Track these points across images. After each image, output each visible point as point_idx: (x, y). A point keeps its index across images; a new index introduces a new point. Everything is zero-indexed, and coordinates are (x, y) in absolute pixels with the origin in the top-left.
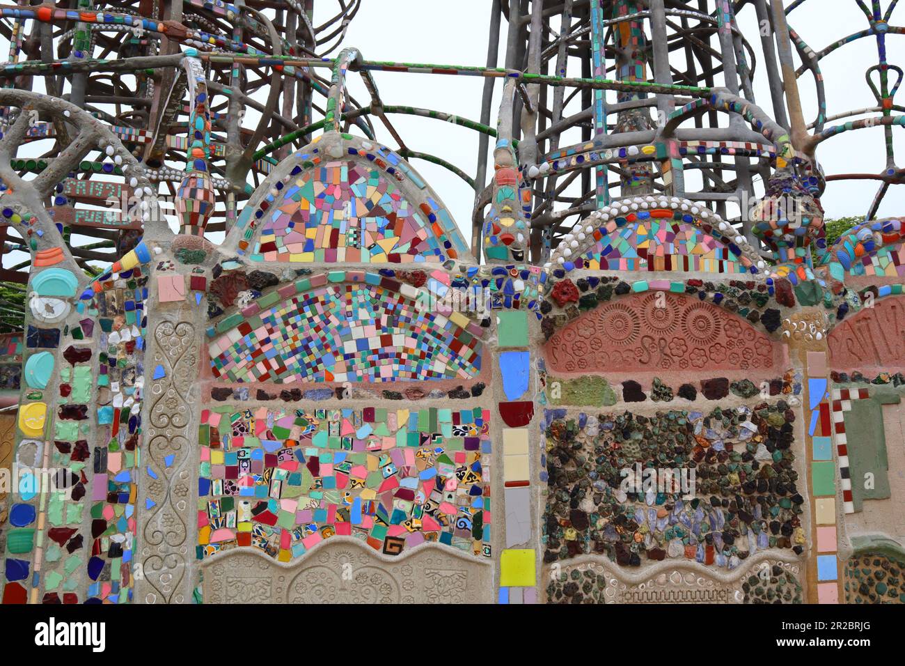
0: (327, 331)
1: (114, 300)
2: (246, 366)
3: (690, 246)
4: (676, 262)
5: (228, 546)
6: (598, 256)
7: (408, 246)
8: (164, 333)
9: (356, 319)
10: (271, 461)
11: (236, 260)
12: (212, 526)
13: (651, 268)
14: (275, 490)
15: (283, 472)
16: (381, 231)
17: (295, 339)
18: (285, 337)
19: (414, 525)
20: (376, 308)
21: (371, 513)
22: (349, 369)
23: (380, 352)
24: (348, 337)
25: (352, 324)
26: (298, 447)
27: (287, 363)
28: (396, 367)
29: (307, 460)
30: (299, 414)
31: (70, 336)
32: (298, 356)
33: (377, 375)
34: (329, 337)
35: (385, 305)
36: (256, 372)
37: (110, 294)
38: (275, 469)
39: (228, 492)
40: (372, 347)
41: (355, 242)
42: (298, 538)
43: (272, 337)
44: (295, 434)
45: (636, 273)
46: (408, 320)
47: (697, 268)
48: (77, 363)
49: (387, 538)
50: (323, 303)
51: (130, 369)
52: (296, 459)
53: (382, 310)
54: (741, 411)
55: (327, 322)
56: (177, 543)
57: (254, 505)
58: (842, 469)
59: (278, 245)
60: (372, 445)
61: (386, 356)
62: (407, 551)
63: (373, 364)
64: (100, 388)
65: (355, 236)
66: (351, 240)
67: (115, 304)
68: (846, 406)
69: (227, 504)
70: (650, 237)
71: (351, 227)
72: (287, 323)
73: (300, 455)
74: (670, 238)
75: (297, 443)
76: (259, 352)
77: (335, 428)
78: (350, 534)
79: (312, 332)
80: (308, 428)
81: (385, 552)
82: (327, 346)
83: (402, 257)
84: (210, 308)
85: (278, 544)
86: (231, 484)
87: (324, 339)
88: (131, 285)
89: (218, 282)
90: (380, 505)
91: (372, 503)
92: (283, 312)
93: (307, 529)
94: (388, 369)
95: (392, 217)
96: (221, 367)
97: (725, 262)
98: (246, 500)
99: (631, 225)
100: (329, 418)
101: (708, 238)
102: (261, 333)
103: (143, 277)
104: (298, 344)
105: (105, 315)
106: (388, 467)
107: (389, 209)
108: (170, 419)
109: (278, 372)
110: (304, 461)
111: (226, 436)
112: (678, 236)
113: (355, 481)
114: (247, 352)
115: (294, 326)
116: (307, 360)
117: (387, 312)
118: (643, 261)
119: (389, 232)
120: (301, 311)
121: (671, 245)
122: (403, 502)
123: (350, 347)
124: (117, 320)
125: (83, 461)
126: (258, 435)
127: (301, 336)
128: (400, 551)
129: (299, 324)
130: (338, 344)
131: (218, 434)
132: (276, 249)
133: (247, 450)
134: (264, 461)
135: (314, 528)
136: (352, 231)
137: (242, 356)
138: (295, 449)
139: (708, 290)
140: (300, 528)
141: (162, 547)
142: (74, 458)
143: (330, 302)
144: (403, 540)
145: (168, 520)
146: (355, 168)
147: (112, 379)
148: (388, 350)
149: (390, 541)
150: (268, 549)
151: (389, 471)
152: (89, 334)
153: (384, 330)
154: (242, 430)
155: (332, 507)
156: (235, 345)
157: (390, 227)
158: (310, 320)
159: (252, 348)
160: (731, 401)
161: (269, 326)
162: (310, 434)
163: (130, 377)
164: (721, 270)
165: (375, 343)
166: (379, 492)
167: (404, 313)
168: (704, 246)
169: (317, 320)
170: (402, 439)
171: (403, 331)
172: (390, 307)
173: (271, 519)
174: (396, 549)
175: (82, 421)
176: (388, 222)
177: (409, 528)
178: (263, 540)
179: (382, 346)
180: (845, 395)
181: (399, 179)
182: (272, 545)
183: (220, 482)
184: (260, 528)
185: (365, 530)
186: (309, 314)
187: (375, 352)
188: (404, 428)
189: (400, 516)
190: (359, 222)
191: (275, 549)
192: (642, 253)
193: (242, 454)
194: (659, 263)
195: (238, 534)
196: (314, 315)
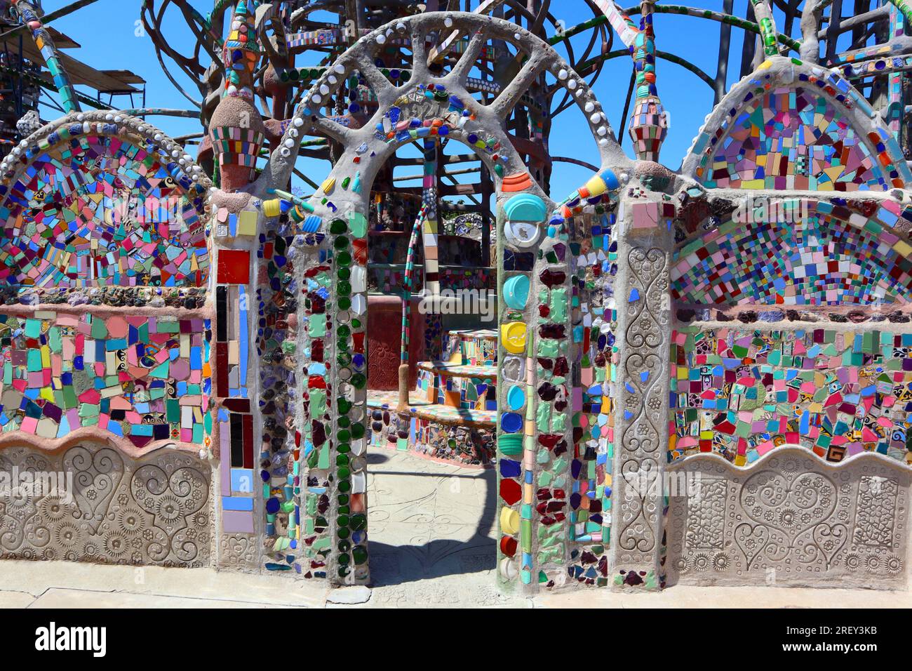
0: (779, 256)
1: (582, 225)
2: (704, 289)
5: (691, 451)
7: (853, 175)
8: (636, 258)
9: (806, 246)
10: (731, 377)
11: (697, 187)
12: (679, 434)
14: (734, 402)
15: (741, 387)
16: (828, 160)
17: (749, 263)
18: (740, 262)
19: (855, 436)
20: (824, 236)
21: (818, 424)
22: (798, 293)
23: (827, 278)
24: (798, 262)
25: (802, 250)
26: (755, 365)
27: (741, 286)
28: (841, 291)
29: (763, 377)
30: (757, 334)
31: (545, 260)
32: (752, 280)
33: (823, 299)
34: (781, 262)
35: (833, 233)
36: (713, 295)
37: (578, 219)
38: (734, 385)
39: (692, 404)
40: (819, 272)
41: (803, 171)
42: (753, 445)
43: (728, 261)
44: (752, 353)
46: (853, 247)
48: (553, 285)
49: (831, 447)
50: (775, 230)
51: (597, 291)
52: (752, 376)
53: (829, 237)
55: (779, 248)
56: (652, 449)
57: (715, 416)
59: (730, 172)
60: (820, 364)
61: (832, 281)
62: (848, 459)
63: (820, 288)
64: (573, 308)
65: (803, 164)
66: (800, 167)
67: (583, 229)
69: (692, 415)
71: (800, 155)
72: (741, 249)
73: (756, 370)
75: (754, 361)
76: (716, 276)
77: (788, 348)
78: (797, 442)
79: (765, 258)
80: (764, 347)
81: (828, 459)
82: (778, 271)
83: (847, 185)
84: (677, 234)
85: (735, 450)
86: (695, 397)
87: (776, 264)
88: (599, 211)
89: (685, 210)
90: (826, 417)
91: (818, 415)
92: (738, 238)
93: (760, 437)
94: (833, 293)
95: (839, 145)
96: (680, 290)
98: (708, 411)
100: (784, 339)
102: (718, 258)
103: (611, 203)
104: (752, 269)
105: (574, 239)
106: (834, 384)
107: (835, 137)
108: (644, 340)
109: (733, 295)
110: (760, 378)
111: (690, 354)
113: (804, 396)
114: (705, 276)
115: (748, 252)
116: (760, 284)
117: (835, 239)
119: (835, 161)
120: (754, 237)
122: (846, 415)
123: (800, 272)
124: (584, 244)
125: (563, 376)
126: (719, 353)
127: (754, 262)
128: (842, 458)
129: (753, 250)
130: (789, 270)
131: (683, 352)
132: (728, 176)
133: (709, 367)
134: (724, 377)
135: (767, 437)
136: (800, 159)
137: (700, 279)
138: (752, 366)
140: (754, 437)
141: (638, 452)
142: (555, 373)
143: (781, 228)
144: (844, 449)
145: (643, 428)
146: (803, 95)
147: (581, 301)
148: (833, 275)
149: (833, 450)
150: (725, 454)
151: (835, 388)
152: (562, 258)
153: (832, 256)
154: (705, 348)
155: (784, 418)
156: (694, 269)
157: (837, 155)
158: (763, 246)
159: (709, 272)
161: (725, 251)
162: (766, 353)
163: (598, 298)
165: (822, 269)
166: (825, 406)
167: (850, 241)
169: (769, 246)
170: (847, 358)
171: (848, 258)
172: (838, 235)
173: (729, 429)
174: (838, 457)
175: (561, 339)
176: (835, 150)
177: (850, 438)
178: (722, 447)
179: (829, 272)
181: (849, 107)
182: (730, 451)
183: (685, 395)
184: (720, 436)
185: (811, 439)
186: (762, 240)
187: (822, 277)
188: (850, 349)
189: (843, 428)
190: (808, 150)
191: (732, 454)
193: (704, 370)
195: (700, 441)
196: (767, 241)
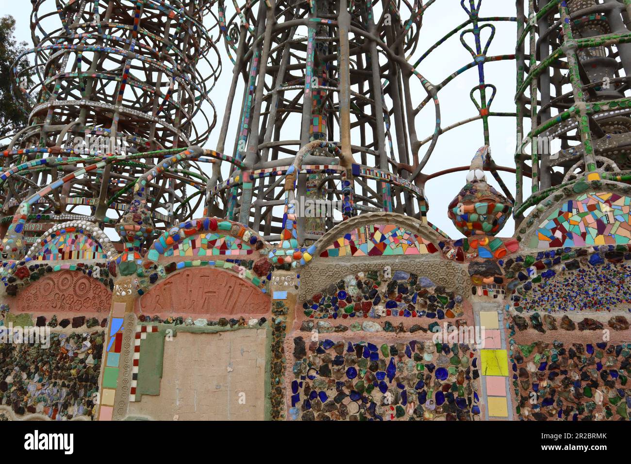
3: (81, 245)
4: (74, 254)
6: (42, 254)
13: (63, 258)
45: (56, 261)
47: (83, 257)
54: (85, 335)
58: (134, 374)
68: (144, 336)
70: (65, 242)
74: (73, 242)
97: (96, 253)
99: (58, 237)
101: (90, 241)
112: (77, 241)
118: (60, 255)
121: (73, 245)
139: (86, 269)
160: (83, 330)
164: (94, 257)
168: (87, 245)
180: (144, 329)
192: (60, 251)
194: (67, 256)
